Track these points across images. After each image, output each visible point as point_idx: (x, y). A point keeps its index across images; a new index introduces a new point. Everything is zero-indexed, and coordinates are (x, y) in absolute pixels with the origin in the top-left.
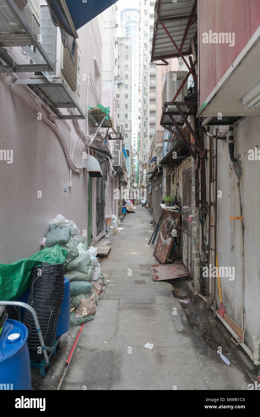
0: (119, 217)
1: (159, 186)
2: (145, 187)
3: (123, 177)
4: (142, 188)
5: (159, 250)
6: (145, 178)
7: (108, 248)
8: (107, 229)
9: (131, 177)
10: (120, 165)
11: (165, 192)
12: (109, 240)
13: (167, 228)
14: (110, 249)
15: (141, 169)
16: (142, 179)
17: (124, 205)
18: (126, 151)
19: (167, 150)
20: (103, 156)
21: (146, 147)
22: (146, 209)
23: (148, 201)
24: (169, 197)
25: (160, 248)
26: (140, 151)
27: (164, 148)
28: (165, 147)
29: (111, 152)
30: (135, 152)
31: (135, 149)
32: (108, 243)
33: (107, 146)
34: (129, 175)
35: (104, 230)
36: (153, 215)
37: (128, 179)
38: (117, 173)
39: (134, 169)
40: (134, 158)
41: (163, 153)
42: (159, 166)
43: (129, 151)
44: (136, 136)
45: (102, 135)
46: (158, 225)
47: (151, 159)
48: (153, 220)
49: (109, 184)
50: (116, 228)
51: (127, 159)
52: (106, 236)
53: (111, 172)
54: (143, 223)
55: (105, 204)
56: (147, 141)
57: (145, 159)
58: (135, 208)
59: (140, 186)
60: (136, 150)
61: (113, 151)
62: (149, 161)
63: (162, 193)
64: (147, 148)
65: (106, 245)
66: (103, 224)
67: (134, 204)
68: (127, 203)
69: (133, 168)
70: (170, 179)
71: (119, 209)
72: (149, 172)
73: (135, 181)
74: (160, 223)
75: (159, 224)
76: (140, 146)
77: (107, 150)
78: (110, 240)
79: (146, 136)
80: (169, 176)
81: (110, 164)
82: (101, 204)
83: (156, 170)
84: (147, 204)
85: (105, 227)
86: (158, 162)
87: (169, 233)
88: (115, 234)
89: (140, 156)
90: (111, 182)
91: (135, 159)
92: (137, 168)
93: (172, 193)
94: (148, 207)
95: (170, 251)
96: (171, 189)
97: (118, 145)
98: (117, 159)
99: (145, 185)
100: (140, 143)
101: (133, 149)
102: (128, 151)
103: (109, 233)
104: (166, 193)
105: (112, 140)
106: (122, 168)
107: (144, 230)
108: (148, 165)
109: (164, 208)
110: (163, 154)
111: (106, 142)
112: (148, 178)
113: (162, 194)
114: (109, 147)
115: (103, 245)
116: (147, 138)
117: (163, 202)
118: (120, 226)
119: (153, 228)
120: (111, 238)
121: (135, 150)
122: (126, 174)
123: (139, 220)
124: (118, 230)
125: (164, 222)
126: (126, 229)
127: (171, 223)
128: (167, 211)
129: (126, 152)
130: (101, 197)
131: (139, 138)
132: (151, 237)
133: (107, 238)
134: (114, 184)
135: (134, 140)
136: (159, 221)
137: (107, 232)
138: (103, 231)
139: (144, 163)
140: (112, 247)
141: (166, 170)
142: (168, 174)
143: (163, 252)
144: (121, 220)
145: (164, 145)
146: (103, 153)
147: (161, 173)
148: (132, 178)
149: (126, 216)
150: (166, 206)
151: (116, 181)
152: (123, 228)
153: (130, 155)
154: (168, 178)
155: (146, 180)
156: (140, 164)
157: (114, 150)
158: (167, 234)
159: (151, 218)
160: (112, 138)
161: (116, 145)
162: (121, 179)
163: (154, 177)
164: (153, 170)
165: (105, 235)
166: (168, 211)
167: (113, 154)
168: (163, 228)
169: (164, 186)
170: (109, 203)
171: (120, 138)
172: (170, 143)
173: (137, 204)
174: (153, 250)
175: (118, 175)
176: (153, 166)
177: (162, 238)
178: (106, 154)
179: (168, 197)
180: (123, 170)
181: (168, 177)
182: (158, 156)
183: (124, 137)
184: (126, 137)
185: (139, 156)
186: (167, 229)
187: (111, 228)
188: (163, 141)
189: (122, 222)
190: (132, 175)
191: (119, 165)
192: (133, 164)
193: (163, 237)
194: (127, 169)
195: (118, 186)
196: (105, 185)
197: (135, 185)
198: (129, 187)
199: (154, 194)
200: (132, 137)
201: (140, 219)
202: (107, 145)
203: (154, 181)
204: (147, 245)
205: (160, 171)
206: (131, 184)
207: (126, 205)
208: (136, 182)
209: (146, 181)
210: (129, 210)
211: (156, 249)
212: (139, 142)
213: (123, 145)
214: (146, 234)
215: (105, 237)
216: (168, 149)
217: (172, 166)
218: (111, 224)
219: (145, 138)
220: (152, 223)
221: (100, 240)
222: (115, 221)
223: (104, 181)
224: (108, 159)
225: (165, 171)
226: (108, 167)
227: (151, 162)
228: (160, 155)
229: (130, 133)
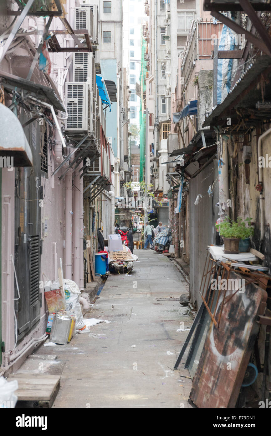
0: (85, 287)
1: (204, 192)
2: (165, 192)
3: (97, 165)
4: (156, 196)
5: (206, 386)
6: (165, 165)
7: (53, 381)
8: (49, 325)
9: (121, 164)
10: (86, 129)
11: (223, 210)
12: (54, 357)
13: (227, 320)
14: (58, 386)
15: (152, 139)
16: (155, 170)
17: (101, 249)
18: (104, 84)
19: (228, 84)
20: (32, 102)
21: (167, 72)
22: (168, 259)
23: (176, 237)
24: (234, 224)
25: (208, 379)
26: (147, 82)
27: (219, 77)
28: (221, 75)
29: (60, 90)
30: (133, 87)
31: (133, 76)
32: (52, 367)
33: (47, 72)
34: (115, 156)
35: (40, 326)
36: (189, 279)
37: (112, 168)
38: (77, 153)
39: (132, 138)
40: (131, 104)
41: (215, 93)
42: (204, 131)
43: (114, 83)
44: (138, 36)
45: (32, 38)
46: (204, 309)
47: (184, 107)
48: (188, 295)
49: (53, 187)
50: (75, 321)
51: (108, 108)
52: (45, 345)
53: (59, 149)
54: (158, 304)
55: (41, 248)
56: (169, 53)
57: (164, 107)
58: (134, 257)
59: (151, 191)
60: (137, 80)
61: (67, 87)
62: (175, 115)
63: (215, 211)
64: (170, 75)
65: (45, 373)
66: (35, 308)
67: (131, 245)
68: (110, 243)
69: (130, 134)
70: (237, 169)
71: (86, 261)
72: (177, 148)
73: (135, 174)
74: (209, 305)
75: (205, 307)
76: (147, 68)
77: (45, 84)
78: (56, 358)
79: (168, 37)
80: (236, 160)
81: (54, 125)
82: (28, 248)
83: (196, 143)
84: (171, 246)
85: (42, 316)
86: (202, 120)
87: (234, 334)
88: (72, 338)
89: (150, 99)
90: (60, 179)
91: (133, 109)
92: (139, 135)
93: (245, 213)
94: (176, 255)
95: (238, 389)
96: (242, 201)
97: (82, 66)
98: (76, 110)
99: (166, 187)
100: (148, 60)
101: (128, 78)
102: (111, 84)
103: (55, 337)
104: (227, 213)
105: (61, 54)
106: (92, 138)
107: (163, 325)
108: (173, 126)
109: (221, 259)
110: (216, 96)
111: (44, 59)
112: (174, 165)
113: (214, 216)
114: (51, 75)
115: (36, 371)
116: (170, 44)
117: (219, 241)
118: (87, 313)
119: (188, 318)
120: (63, 352)
121: (133, 80)
122: (105, 156)
123: (148, 296)
124: (82, 326)
125: (221, 300)
126: (107, 321)
127: (243, 305)
128: (228, 269)
129: (105, 87)
130: (29, 226)
131: (145, 45)
132: (180, 349)
133: (50, 351)
134: (70, 185)
135: (132, 48)
136: (206, 299)
137: (48, 331)
138: (36, 329)
139: (160, 120)
140: (63, 377)
141: (225, 143)
142: (231, 155)
143: (216, 393)
144: (91, 296)
145: (219, 69)
146: (33, 94)
147: (212, 153)
148: (126, 167)
149: (107, 283)
150: (226, 252)
151: (74, 175)
152: (99, 321)
153: (118, 95)
154: (232, 168)
155: (169, 171)
156: (150, 125)
157: (70, 83)
158: (229, 338)
159: (182, 290)
160: (62, 46)
161: (75, 66)
162: (91, 169)
163: (192, 164)
164: (187, 142)
165: (43, 342)
166: (233, 267)
167: (67, 94)
168: (216, 320)
169: (220, 190)
170: (55, 243)
171: (86, 46)
172: (235, 61)
173: (142, 246)
174: (189, 387)
175: (81, 158)
176: (187, 130)
177: (215, 351)
178: (43, 97)
179: (231, 226)
180: (97, 144)
181: (234, 164)
182: (202, 99)
183: (101, 40)
184: (105, 41)
185: (147, 98)
186: (230, 322)
187: (61, 321)
188: (216, 56)
189: (94, 302)
190: (126, 158)
191: (85, 127)
192: (128, 121)
193: (217, 347)
194: (110, 141)
195: (82, 192)
196: (41, 190)
197: (135, 186)
198: (116, 194)
199: (190, 215)
200: (124, 40)
201: (151, 293)
202: (46, 69)
203: (189, 176)
204: (169, 373)
205: (207, 146)
206: (122, 183)
207: (106, 248)
208: (138, 177)
209: (167, 175)
210: (116, 264)
211: (196, 382)
212: (146, 57)
213: (97, 68)
214: (168, 336)
215: (41, 348)
216: (230, 80)
217: (242, 131)
218: (62, 309)
219: (163, 42)
220: (185, 304)
221: (27, 357)
222: (72, 300)
223: (37, 178)
224: (47, 112)
225: (222, 145)
226: (50, 136)
227: (182, 118)
228: (207, 97)
229: (118, 29)
